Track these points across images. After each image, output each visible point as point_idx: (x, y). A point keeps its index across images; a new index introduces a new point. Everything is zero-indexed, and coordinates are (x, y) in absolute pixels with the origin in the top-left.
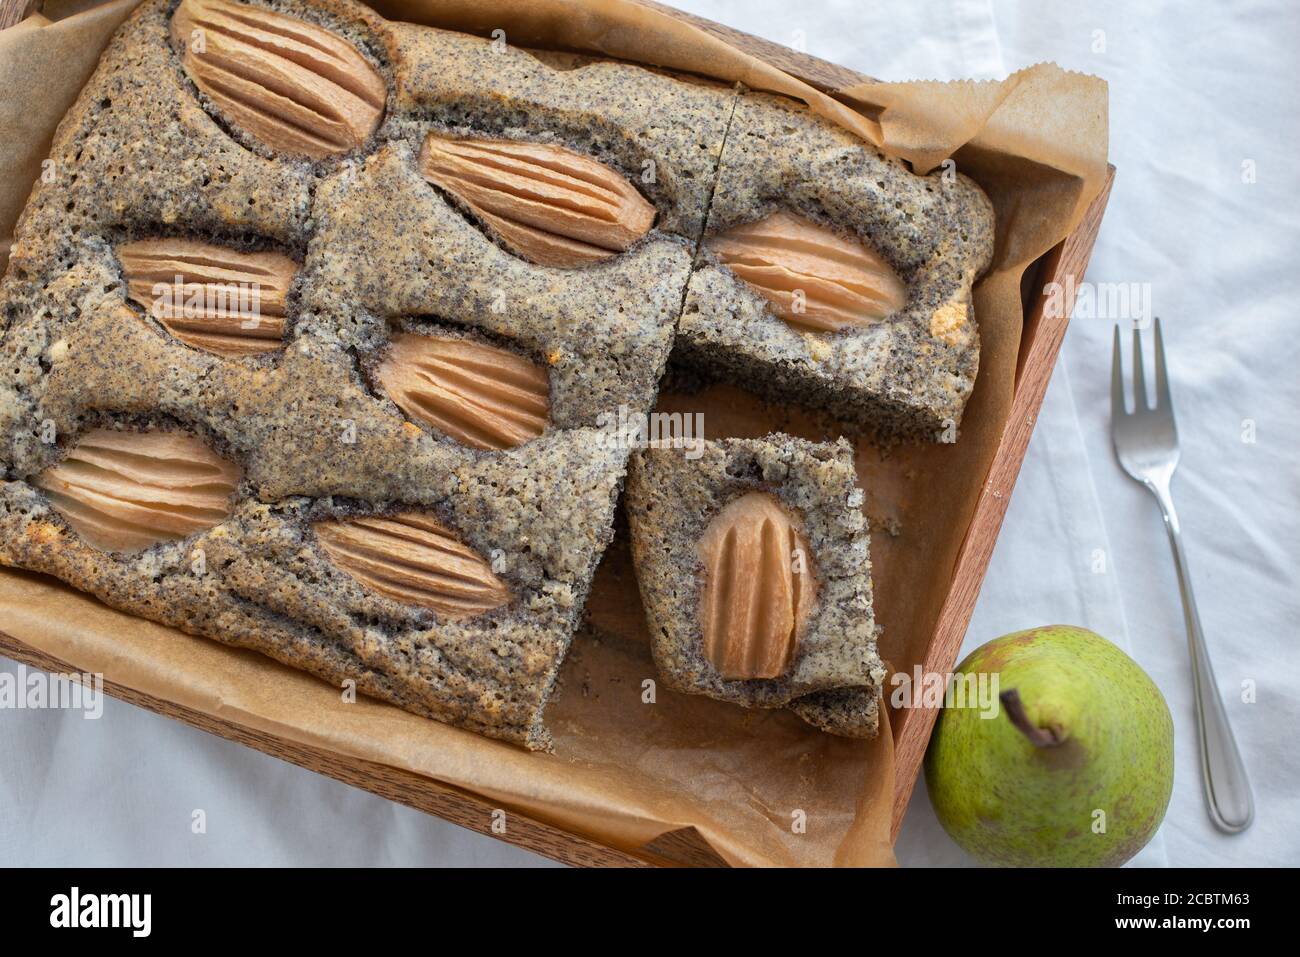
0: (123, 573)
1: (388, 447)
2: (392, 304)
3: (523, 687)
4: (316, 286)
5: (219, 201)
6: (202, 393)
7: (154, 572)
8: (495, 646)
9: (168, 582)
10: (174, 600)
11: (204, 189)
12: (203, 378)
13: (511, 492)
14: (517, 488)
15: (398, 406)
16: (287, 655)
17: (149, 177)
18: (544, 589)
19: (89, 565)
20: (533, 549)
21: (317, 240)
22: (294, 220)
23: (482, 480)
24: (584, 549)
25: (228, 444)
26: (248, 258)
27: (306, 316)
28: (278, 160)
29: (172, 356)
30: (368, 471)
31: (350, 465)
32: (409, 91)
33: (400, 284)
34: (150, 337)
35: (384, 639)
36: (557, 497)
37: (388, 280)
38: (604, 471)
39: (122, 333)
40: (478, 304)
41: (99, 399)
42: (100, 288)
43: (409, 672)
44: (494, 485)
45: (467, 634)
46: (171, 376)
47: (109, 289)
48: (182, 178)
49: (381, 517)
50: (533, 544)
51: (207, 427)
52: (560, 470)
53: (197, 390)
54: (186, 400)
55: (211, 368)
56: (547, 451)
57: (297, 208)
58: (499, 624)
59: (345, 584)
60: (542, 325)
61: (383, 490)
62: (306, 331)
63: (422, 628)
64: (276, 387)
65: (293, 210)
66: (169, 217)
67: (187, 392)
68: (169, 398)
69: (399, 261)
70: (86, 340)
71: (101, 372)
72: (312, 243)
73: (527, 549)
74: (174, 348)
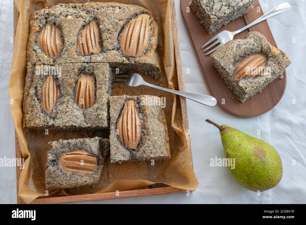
0: (33, 44)
1: (68, 81)
2: (96, 72)
3: (32, 122)
4: (95, 57)
5: (106, 34)
6: (69, 44)
7: (35, 49)
8: (38, 114)
9: (34, 52)
10: (31, 54)
11: (107, 31)
12: (71, 43)
13: (67, 107)
14: (68, 107)
15: (78, 80)
16: (27, 77)
17: (107, 20)
18: (51, 119)
19: (33, 38)
20: (58, 115)
21: (104, 54)
22: (106, 48)
23: (68, 101)
24: (60, 124)
25: (62, 53)
26: (98, 44)
27: (89, 57)
28: (118, 41)
29: (74, 37)
30: (63, 79)
31: (63, 76)
32: (139, 60)
33: (99, 72)
34: (77, 32)
35: (34, 93)
36: (68, 115)
37: (99, 70)
38: (76, 123)
39: (76, 27)
40: (100, 88)
41: (63, 27)
42: (84, 20)
43: (29, 100)
44: (68, 103)
45: (39, 108)
46: (70, 38)
47: (85, 22)
48: (108, 26)
49: (56, 85)
50: (59, 114)
51: (64, 48)
52: (74, 114)
53: (69, 43)
54: (67, 42)
55: (74, 44)
56: (77, 111)
57: (109, 48)
58: (43, 113)
59: (42, 83)
60: (100, 101)
61: (61, 84)
62: (86, 58)
63: (38, 100)
64: (74, 57)
65: (108, 47)
66: (100, 27)
67: (68, 42)
68: (66, 39)
69: (104, 70)
70: (73, 21)
71: (68, 26)
72: (103, 53)
73: (57, 113)
74: (76, 37)
